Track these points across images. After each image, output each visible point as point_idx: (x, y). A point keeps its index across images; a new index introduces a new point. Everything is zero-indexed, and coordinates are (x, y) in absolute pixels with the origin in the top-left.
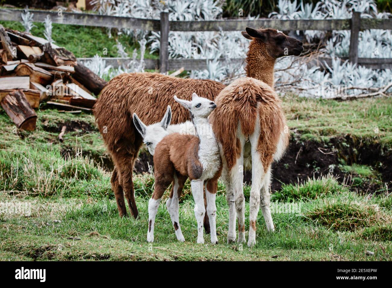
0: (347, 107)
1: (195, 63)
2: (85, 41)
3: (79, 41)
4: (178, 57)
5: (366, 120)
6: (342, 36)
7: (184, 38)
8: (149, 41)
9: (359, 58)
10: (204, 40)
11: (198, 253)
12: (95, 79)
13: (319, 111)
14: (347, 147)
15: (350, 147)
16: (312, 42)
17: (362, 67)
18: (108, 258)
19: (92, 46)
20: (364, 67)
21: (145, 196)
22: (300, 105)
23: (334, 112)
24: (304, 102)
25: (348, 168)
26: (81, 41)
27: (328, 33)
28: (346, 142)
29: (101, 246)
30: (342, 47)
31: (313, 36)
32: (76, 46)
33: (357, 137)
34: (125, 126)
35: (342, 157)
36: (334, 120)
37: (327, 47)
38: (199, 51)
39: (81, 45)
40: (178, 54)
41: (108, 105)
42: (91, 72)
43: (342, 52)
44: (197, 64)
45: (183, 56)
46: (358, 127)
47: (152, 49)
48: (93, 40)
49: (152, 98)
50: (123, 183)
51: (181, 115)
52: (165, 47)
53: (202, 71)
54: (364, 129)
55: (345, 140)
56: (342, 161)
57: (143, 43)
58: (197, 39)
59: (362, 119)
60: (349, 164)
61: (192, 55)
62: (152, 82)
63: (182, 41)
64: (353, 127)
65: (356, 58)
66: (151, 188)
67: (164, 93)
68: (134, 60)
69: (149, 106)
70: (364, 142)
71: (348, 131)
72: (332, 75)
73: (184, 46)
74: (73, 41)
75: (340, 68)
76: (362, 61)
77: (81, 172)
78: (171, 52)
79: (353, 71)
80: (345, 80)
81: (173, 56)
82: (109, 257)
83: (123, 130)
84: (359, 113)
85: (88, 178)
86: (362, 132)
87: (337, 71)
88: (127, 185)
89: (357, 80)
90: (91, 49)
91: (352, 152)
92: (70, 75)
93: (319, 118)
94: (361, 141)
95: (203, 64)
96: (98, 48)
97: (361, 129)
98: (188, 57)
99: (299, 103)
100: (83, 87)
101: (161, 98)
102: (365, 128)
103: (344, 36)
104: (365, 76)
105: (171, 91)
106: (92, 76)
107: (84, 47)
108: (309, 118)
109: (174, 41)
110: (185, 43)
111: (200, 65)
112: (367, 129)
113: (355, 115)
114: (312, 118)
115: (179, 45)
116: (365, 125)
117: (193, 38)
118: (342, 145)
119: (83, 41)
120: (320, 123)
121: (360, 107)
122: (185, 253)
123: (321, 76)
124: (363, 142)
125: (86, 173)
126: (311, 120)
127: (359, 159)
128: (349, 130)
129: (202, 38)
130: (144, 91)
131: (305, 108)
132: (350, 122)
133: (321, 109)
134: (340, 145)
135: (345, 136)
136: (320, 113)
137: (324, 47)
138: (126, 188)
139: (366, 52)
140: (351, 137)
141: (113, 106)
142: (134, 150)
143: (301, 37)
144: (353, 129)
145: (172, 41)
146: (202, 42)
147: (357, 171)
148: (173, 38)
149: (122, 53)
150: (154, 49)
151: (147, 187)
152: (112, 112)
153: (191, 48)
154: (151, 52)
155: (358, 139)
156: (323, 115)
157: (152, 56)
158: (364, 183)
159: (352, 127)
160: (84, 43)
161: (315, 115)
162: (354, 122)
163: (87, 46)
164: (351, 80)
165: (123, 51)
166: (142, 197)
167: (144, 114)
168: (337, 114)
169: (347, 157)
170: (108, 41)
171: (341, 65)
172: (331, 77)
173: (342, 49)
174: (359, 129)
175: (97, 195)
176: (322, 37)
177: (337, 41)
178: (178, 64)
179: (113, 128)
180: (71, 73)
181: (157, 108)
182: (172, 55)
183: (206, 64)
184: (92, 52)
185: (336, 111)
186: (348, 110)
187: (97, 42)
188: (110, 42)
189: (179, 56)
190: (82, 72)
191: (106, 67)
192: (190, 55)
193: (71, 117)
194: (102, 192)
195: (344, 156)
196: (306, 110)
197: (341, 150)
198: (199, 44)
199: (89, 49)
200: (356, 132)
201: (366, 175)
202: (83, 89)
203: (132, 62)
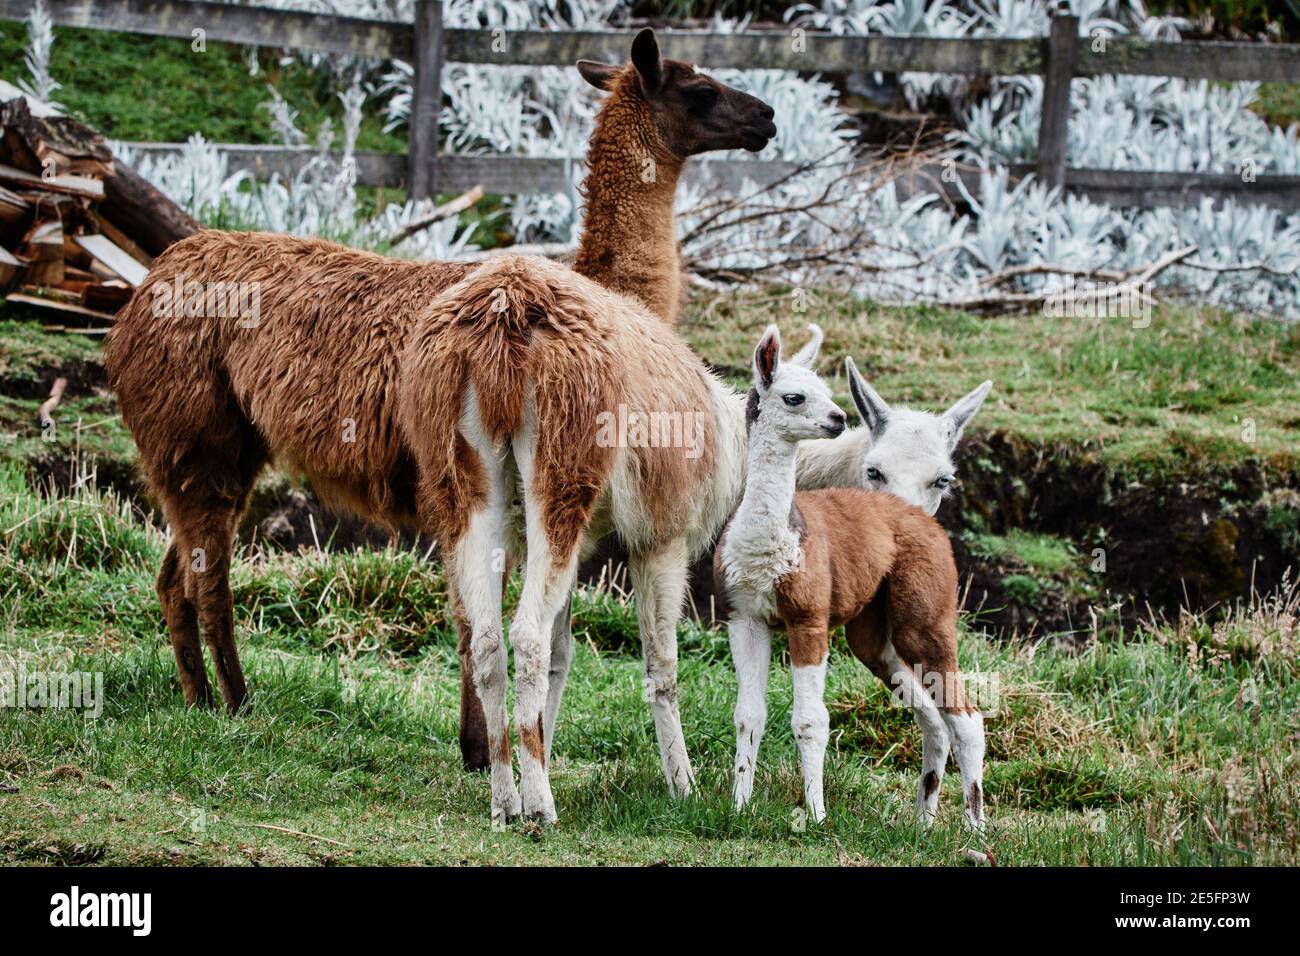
0: (1006, 338)
1: (526, 170)
2: (170, 85)
3: (149, 84)
4: (474, 148)
5: (1060, 383)
6: (1021, 90)
7: (497, 83)
8: (383, 89)
9: (1070, 170)
10: (565, 92)
11: (405, 846)
12: (175, 221)
13: (910, 348)
14: (994, 474)
15: (1004, 473)
16: (922, 109)
17: (1079, 198)
18: (95, 860)
19: (193, 102)
20: (1085, 199)
21: (294, 628)
22: (848, 327)
23: (961, 355)
24: (862, 318)
25: (995, 544)
26: (157, 83)
27: (976, 81)
28: (990, 457)
29: (84, 817)
30: (1020, 129)
31: (927, 88)
32: (139, 99)
33: (1026, 442)
34: (208, 404)
35: (975, 506)
36: (957, 382)
37: (972, 127)
38: (545, 129)
39: (156, 97)
40: (475, 136)
41: (153, 335)
42: (162, 199)
43: (1019, 144)
44: (534, 175)
45: (493, 142)
46: (1032, 408)
47: (392, 117)
48: (199, 82)
49: (299, 323)
50: (200, 595)
51: (394, 378)
52: (430, 114)
53: (551, 197)
54: (1052, 415)
55: (989, 449)
56: (976, 518)
57: (354, 100)
58: (543, 88)
59: (1049, 382)
60: (999, 530)
61: (524, 142)
62: (304, 269)
63: (492, 94)
64: (1019, 405)
65: (1061, 170)
66: (316, 602)
67: (340, 306)
68: (323, 156)
69: (288, 348)
70: (1051, 459)
71: (998, 420)
72: (980, 222)
73: (496, 112)
74: (129, 83)
75: (1007, 199)
76: (1080, 180)
77: (91, 541)
78: (455, 128)
79: (1048, 210)
80: (1020, 240)
81: (460, 141)
82: (101, 856)
83: (201, 423)
84: (1042, 361)
85: (111, 564)
86: (1046, 424)
87: (996, 210)
88: (213, 599)
89: (1059, 243)
90: (187, 112)
91: (1010, 491)
92: (90, 207)
93: (908, 374)
94: (1040, 455)
95: (553, 175)
96: (213, 110)
97: (1043, 416)
98: (509, 149)
99: (848, 320)
100: (133, 246)
101: (329, 325)
102: (1057, 411)
103: (1029, 93)
104: (1087, 230)
105: (361, 302)
106: (165, 210)
107: (164, 103)
108: (877, 373)
109: (464, 92)
110: (502, 100)
111: (542, 179)
112: (1061, 416)
113: (1027, 367)
114: (887, 374)
115: (481, 108)
116: (1056, 402)
117: (528, 85)
118: (977, 467)
119: (165, 82)
120: (908, 390)
121: (1049, 338)
122: (360, 845)
123: (942, 224)
124: (1045, 457)
125: (106, 544)
126: (881, 378)
127: (1032, 515)
128: (1002, 416)
129: (558, 87)
130: (276, 300)
131: (865, 339)
132: (1010, 391)
133: (917, 342)
134: (970, 465)
135: (988, 437)
136: (914, 357)
137: (962, 127)
138: (210, 609)
139: (1098, 148)
140: (1007, 440)
141: (169, 341)
142: (237, 487)
143: (890, 90)
144: (1015, 413)
145: (459, 94)
146: (556, 98)
147: (1022, 554)
148: (463, 81)
149: (284, 131)
150: (398, 118)
151: (304, 597)
152: (165, 359)
153: (519, 117)
154: (388, 129)
155: (1031, 446)
156: (922, 363)
157: (388, 138)
158: (1045, 595)
159: (1013, 407)
160: (168, 91)
161: (897, 362)
162: (1021, 392)
163: (176, 99)
164: (1040, 240)
165: (289, 124)
166: (284, 632)
167: (274, 376)
168: (969, 361)
169: (991, 507)
170: (246, 84)
171: (1010, 188)
172: (973, 228)
173: (1019, 136)
174: (1036, 414)
175: (135, 621)
176: (958, 92)
177: (1007, 107)
178: (472, 171)
179: (168, 414)
180: (94, 200)
181: (315, 355)
182: (456, 139)
183: (562, 175)
184: (192, 121)
185: (966, 352)
186: (1010, 347)
187: (209, 87)
188: (253, 91)
189: (481, 143)
190: (130, 198)
191: (229, 174)
192: (516, 140)
193: (86, 348)
194: (154, 612)
195: (981, 503)
196: (868, 345)
197: (972, 484)
198: (548, 106)
199: (182, 111)
200: (1025, 423)
201: (1051, 570)
202: (132, 255)
203: (315, 160)
